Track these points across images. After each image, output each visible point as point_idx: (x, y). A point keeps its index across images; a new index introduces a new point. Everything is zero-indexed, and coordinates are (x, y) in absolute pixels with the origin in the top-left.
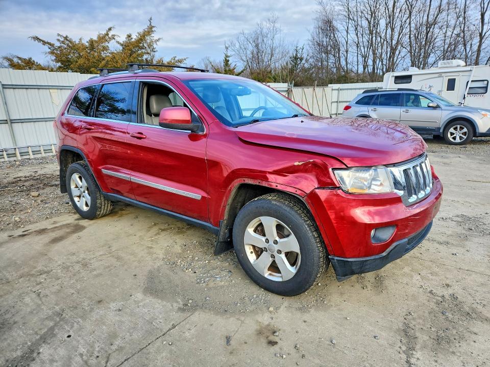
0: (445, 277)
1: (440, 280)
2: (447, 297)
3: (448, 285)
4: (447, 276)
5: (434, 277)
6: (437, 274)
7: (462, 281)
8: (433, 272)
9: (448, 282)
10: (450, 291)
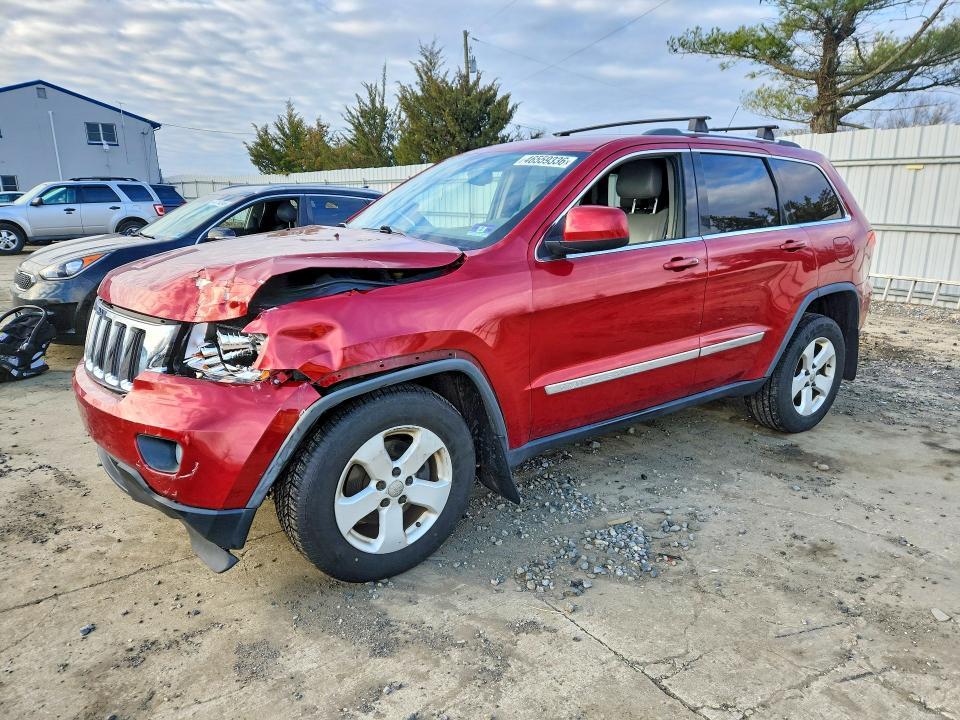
0: (72, 561)
1: (78, 552)
2: (51, 535)
3: (60, 550)
4: (70, 566)
5: (93, 550)
6: (92, 557)
7: (40, 571)
8: (101, 558)
9: (64, 556)
10: (51, 545)
